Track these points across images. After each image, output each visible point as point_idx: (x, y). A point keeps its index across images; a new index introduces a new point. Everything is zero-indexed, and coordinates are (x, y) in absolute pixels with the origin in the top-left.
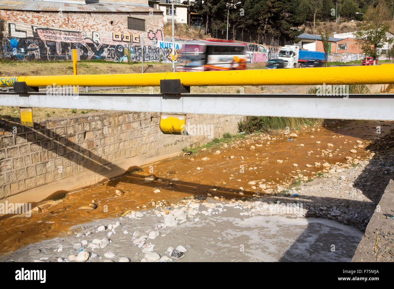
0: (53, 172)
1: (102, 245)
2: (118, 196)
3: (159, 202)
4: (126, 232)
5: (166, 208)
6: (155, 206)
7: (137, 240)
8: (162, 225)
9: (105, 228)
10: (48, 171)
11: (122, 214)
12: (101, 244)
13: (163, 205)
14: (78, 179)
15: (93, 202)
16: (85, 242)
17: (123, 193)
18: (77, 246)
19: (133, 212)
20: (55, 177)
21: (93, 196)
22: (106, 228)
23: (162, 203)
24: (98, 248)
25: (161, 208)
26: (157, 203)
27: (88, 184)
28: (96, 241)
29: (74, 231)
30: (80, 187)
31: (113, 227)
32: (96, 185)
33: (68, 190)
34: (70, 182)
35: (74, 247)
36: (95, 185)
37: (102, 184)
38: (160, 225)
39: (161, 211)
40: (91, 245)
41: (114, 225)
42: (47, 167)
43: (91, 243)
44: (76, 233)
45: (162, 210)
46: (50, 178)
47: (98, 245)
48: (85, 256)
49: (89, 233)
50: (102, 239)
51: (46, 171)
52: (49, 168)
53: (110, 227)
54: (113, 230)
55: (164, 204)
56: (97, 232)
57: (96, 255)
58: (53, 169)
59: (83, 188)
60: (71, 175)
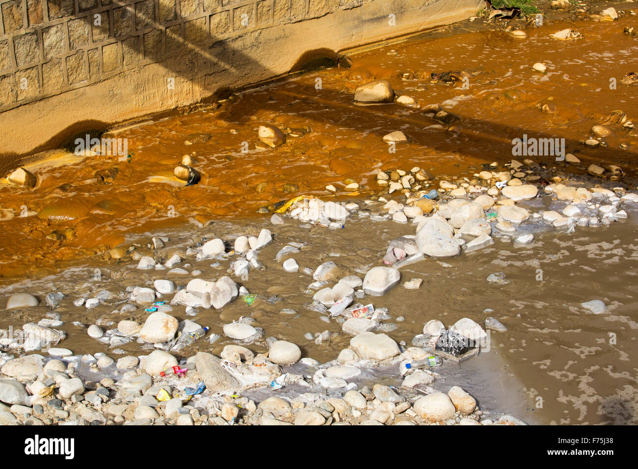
0: (63, 60)
1: (215, 298)
2: (266, 146)
3: (402, 173)
4: (290, 266)
5: (422, 193)
6: (389, 186)
7: (327, 292)
8: (410, 249)
9: (223, 248)
10: (49, 57)
11: (281, 204)
12: (212, 296)
13: (412, 185)
14: (137, 87)
15: (187, 160)
16: (164, 287)
17: (282, 138)
18: (142, 294)
19: (315, 203)
20: (71, 79)
21: (188, 143)
22: (228, 247)
23: (410, 177)
24: (207, 306)
25: (408, 194)
26: (394, 176)
27: (171, 104)
28: (198, 285)
29: (131, 249)
30: (144, 113)
31: (248, 244)
32: (196, 108)
33: (109, 121)
34: (114, 95)
35: (133, 298)
36: (193, 108)
37: (214, 105)
38: (403, 248)
39: (405, 205)
40: (181, 297)
41: (252, 240)
42: (46, 43)
43: (183, 291)
44: (136, 256)
45: (409, 201)
46: (55, 79)
47: (204, 298)
48: (166, 325)
49: (175, 258)
50: (216, 281)
51: (45, 57)
52: (51, 47)
53: (240, 245)
54: (250, 255)
55: (417, 181)
56: (199, 256)
57: (200, 327)
58: (65, 52)
59: (156, 117)
60: (115, 72)
